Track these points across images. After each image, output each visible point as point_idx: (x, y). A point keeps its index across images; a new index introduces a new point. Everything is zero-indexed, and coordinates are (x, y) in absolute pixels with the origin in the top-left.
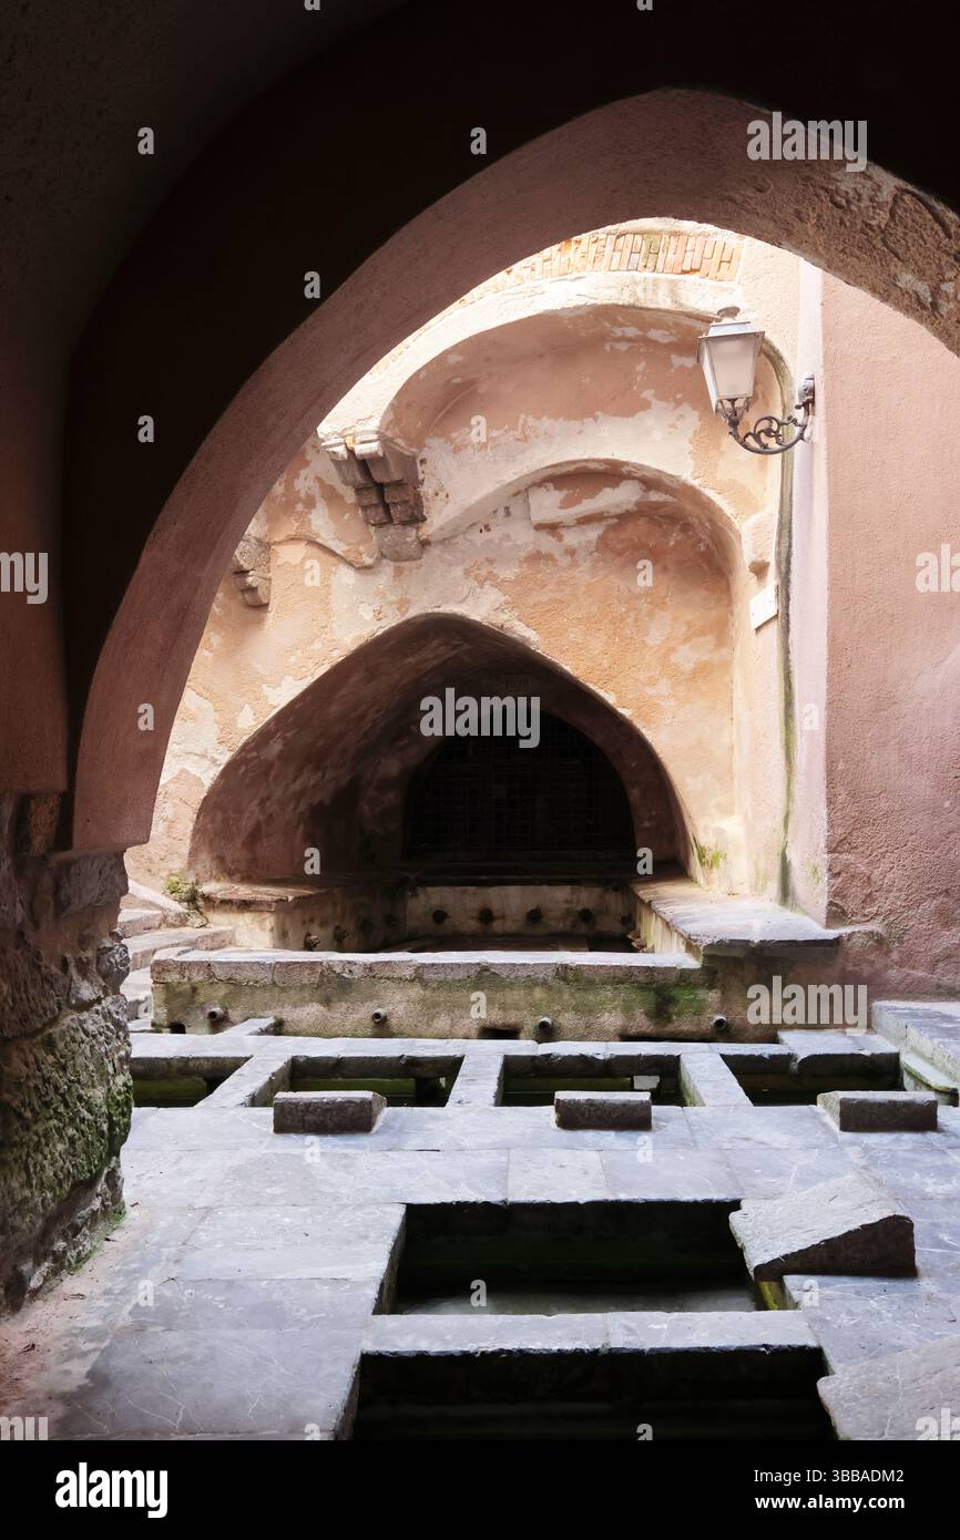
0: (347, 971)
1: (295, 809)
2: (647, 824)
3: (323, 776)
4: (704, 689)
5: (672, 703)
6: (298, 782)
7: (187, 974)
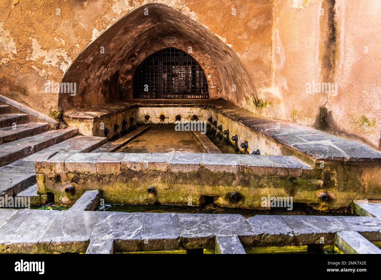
0: (133, 167)
1: (98, 81)
2: (213, 87)
3: (107, 70)
4: (261, 37)
5: (248, 42)
6: (99, 72)
7: (53, 168)
